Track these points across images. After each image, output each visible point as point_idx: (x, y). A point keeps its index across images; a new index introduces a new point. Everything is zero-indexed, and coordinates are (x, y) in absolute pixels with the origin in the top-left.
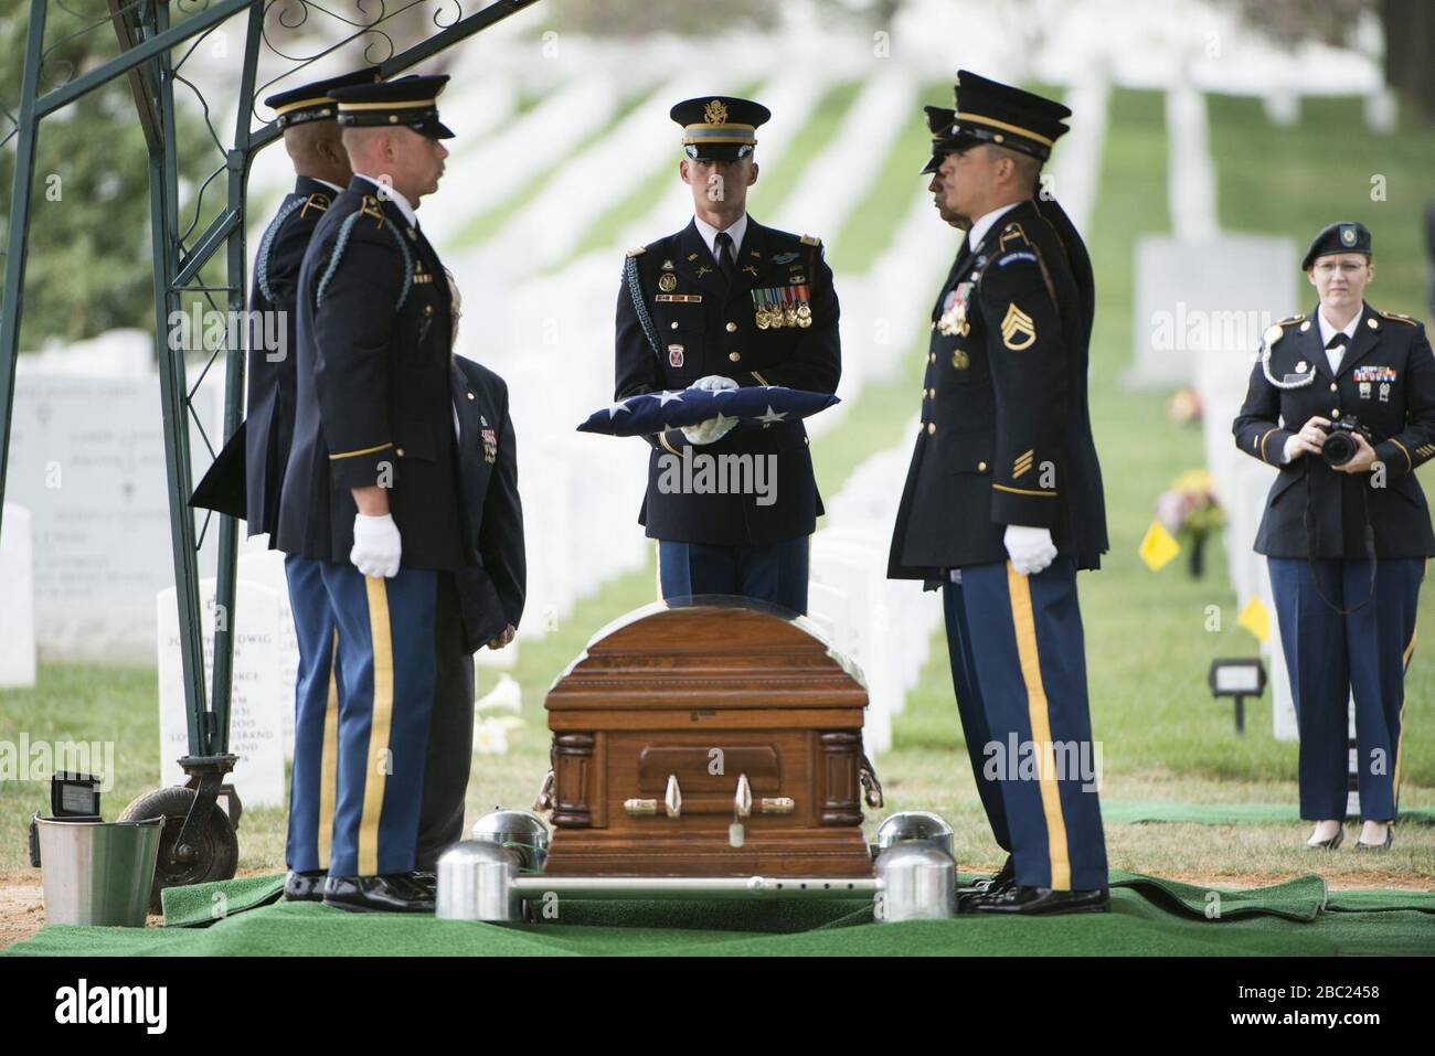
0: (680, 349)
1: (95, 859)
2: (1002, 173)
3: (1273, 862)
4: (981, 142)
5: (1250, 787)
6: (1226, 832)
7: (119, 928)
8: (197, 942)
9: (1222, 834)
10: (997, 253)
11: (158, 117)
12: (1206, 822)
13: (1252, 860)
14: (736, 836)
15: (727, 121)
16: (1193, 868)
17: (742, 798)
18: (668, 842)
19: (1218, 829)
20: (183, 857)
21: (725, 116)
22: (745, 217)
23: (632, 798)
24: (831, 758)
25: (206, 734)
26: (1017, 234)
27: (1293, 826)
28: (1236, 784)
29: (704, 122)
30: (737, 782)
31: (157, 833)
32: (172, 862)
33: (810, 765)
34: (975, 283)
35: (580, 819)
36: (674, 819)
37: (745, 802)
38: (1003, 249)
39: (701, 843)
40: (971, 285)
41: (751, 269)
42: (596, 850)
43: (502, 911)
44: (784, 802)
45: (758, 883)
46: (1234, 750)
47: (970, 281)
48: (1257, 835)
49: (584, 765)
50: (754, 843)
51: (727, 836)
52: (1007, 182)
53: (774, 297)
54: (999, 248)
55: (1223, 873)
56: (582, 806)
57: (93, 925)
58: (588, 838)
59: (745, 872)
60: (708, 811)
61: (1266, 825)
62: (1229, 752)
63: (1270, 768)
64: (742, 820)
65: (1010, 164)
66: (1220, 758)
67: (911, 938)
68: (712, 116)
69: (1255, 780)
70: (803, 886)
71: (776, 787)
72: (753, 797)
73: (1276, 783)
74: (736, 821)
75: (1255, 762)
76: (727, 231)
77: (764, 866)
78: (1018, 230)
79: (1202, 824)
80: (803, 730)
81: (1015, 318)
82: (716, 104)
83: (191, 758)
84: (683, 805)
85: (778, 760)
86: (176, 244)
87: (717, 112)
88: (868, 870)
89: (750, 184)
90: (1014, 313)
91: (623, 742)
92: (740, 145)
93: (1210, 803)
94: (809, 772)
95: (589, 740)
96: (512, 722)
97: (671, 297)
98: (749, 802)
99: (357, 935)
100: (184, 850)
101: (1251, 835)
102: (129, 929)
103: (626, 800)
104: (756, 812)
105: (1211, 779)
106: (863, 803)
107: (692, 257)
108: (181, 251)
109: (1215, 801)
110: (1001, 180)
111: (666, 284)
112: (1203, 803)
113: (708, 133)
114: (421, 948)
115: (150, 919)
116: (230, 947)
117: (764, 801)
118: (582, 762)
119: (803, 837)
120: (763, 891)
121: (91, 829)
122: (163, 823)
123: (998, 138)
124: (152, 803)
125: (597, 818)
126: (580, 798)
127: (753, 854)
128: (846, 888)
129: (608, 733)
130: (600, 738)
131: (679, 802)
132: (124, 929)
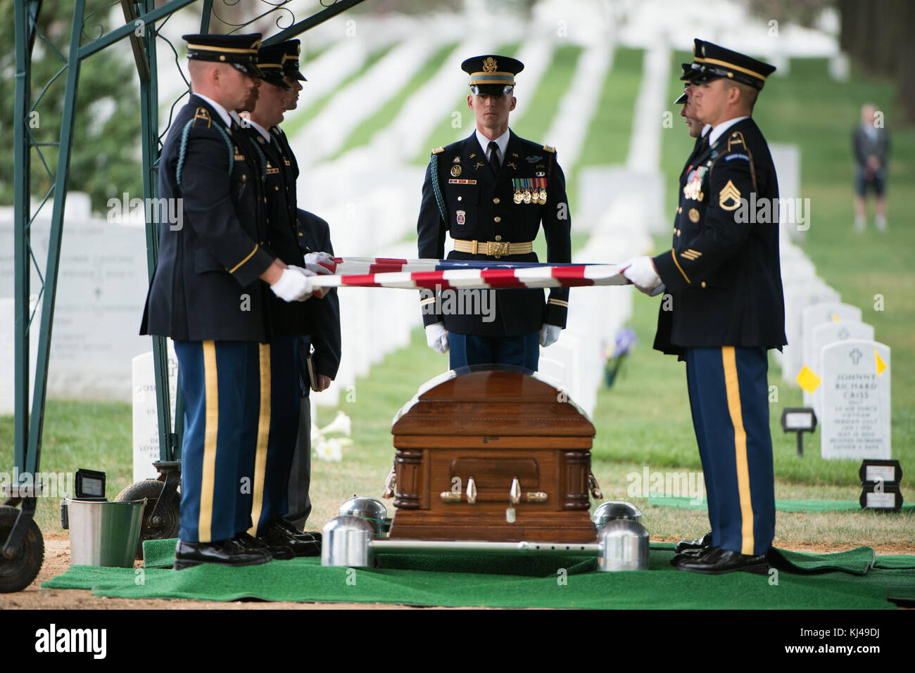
0: (463, 213)
1: (103, 525)
2: (732, 97)
3: (835, 537)
4: (719, 77)
5: (811, 489)
6: (801, 517)
7: (118, 568)
8: (173, 577)
9: (798, 518)
10: (725, 152)
11: (147, 60)
12: (787, 511)
13: (821, 536)
14: (510, 516)
15: (497, 71)
16: (784, 539)
17: (515, 492)
18: (466, 519)
19: (796, 515)
20: (156, 524)
21: (496, 67)
22: (508, 131)
23: (445, 491)
24: (571, 467)
25: (171, 447)
26: (739, 141)
27: (842, 514)
28: (802, 487)
29: (483, 71)
30: (512, 482)
31: (142, 509)
32: (149, 527)
33: (558, 471)
34: (709, 168)
35: (413, 504)
36: (472, 504)
37: (517, 494)
38: (729, 150)
39: (488, 520)
40: (706, 169)
41: (513, 165)
42: (422, 524)
43: (363, 560)
44: (541, 495)
45: (524, 546)
46: (799, 466)
47: (706, 166)
48: (820, 519)
49: (416, 470)
50: (522, 521)
51: (504, 516)
52: (734, 103)
53: (526, 183)
54: (727, 148)
55: (804, 543)
56: (414, 496)
57: (101, 566)
58: (418, 515)
59: (516, 539)
60: (493, 500)
61: (826, 513)
62: (797, 467)
63: (823, 477)
64: (515, 506)
65: (737, 92)
66: (791, 470)
67: (621, 583)
68: (488, 67)
69: (814, 484)
70: (553, 548)
71: (536, 485)
72: (522, 492)
73: (827, 487)
74: (511, 506)
75: (813, 473)
76: (495, 141)
77: (528, 535)
78: (740, 139)
79: (785, 512)
80: (554, 450)
81: (730, 190)
82: (490, 60)
83: (161, 462)
84: (477, 496)
85: (538, 469)
86: (156, 140)
87: (491, 65)
88: (594, 539)
89: (511, 110)
90: (730, 187)
91: (440, 456)
92: (505, 85)
93: (787, 498)
94: (557, 476)
95: (419, 454)
96: (345, 441)
97: (458, 180)
98: (519, 495)
99: (273, 575)
100: (156, 519)
101: (817, 520)
102: (125, 569)
103: (442, 492)
104: (523, 501)
105: (785, 484)
106: (591, 496)
107: (473, 156)
108: (159, 144)
109: (789, 497)
110: (732, 101)
111: (455, 172)
112: (782, 498)
113: (485, 78)
114: (312, 583)
115: (137, 562)
116: (193, 581)
117: (529, 494)
118: (415, 468)
119: (552, 516)
120: (528, 551)
121: (101, 506)
122: (145, 503)
123: (730, 75)
124: (136, 490)
125: (423, 503)
126: (413, 491)
127: (521, 527)
128: (580, 549)
129: (431, 450)
130: (426, 453)
131: (475, 494)
132: (122, 569)
